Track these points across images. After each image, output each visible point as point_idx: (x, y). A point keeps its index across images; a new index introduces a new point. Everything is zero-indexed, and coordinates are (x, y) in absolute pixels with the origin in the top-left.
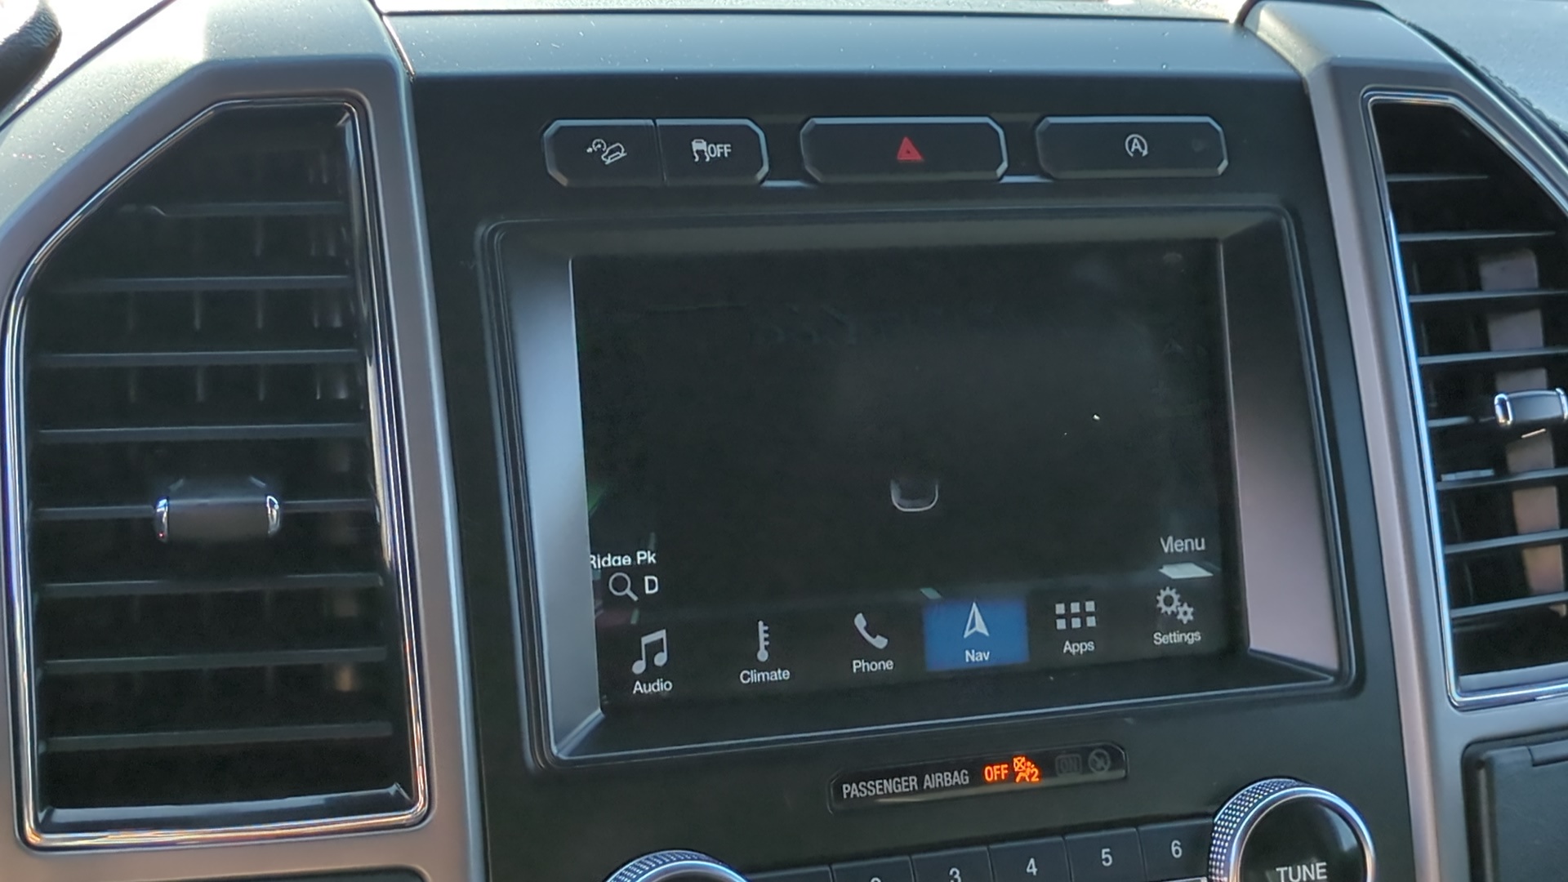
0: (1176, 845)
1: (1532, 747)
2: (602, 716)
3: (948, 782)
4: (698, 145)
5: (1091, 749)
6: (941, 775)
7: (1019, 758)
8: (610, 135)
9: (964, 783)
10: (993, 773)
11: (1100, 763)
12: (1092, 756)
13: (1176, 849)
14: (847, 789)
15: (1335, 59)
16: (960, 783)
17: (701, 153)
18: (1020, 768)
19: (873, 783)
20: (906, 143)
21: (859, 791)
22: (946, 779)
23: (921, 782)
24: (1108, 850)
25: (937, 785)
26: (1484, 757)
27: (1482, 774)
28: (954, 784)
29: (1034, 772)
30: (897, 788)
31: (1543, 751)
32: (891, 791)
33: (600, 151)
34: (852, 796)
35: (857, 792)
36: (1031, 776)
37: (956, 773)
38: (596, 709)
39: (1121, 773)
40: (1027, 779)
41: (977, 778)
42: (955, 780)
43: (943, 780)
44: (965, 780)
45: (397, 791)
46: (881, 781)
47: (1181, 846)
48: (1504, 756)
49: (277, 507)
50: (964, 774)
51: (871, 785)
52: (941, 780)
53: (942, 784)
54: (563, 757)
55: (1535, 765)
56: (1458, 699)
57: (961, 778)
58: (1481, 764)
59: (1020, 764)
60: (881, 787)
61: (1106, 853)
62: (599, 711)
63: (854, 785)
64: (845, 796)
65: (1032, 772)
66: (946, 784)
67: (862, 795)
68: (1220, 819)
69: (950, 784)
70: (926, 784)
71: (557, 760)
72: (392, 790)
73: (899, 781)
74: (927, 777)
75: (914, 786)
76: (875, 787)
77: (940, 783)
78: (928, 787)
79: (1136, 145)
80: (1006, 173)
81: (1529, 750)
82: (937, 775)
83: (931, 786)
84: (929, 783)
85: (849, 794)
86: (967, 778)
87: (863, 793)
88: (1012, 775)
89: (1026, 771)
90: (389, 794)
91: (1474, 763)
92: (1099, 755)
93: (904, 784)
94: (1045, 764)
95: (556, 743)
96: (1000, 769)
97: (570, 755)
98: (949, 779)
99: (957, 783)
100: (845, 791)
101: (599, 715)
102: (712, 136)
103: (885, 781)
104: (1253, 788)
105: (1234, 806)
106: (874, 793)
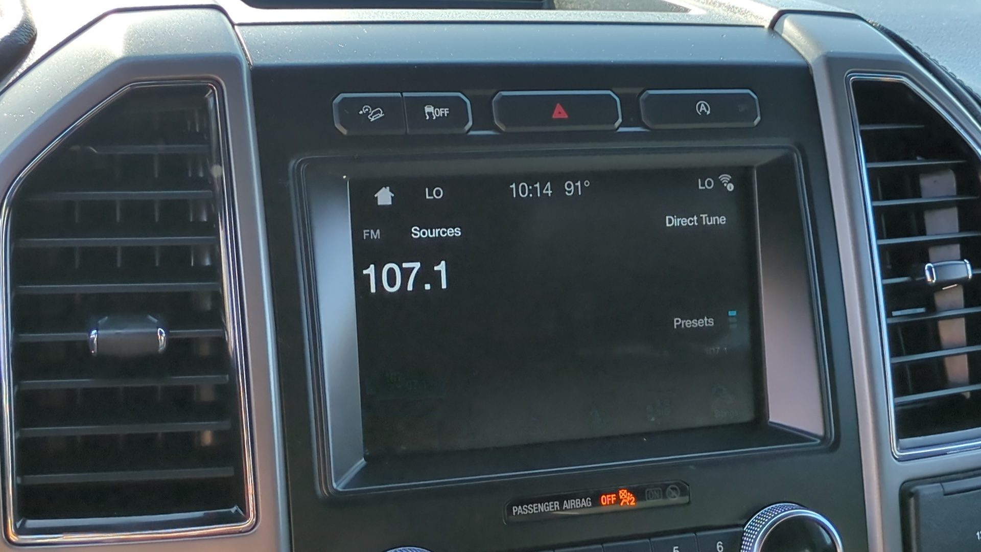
0: (720, 544)
1: (943, 484)
2: (365, 463)
3: (578, 505)
4: (429, 109)
5: (669, 485)
6: (574, 501)
7: (623, 490)
8: (374, 103)
9: (588, 506)
10: (606, 499)
11: (674, 493)
12: (669, 489)
13: (720, 547)
14: (515, 509)
15: (829, 53)
16: (586, 506)
17: (430, 114)
18: (623, 497)
19: (532, 506)
20: (559, 108)
21: (523, 510)
22: (577, 503)
23: (561, 505)
24: (677, 547)
25: (572, 507)
26: (913, 490)
27: (912, 501)
28: (582, 506)
29: (632, 499)
30: (547, 509)
31: (951, 486)
32: (543, 511)
33: (368, 113)
34: (518, 514)
35: (521, 511)
36: (630, 502)
37: (583, 500)
38: (361, 459)
39: (686, 499)
40: (628, 504)
41: (596, 501)
42: (582, 504)
43: (575, 504)
44: (589, 504)
45: (236, 511)
46: (536, 505)
47: (722, 545)
48: (927, 490)
49: (164, 335)
50: (589, 500)
51: (530, 507)
52: (574, 504)
53: (575, 507)
54: (340, 489)
55: (946, 494)
56: (898, 454)
57: (586, 503)
58: (911, 495)
59: (623, 494)
60: (537, 508)
61: (676, 549)
62: (363, 459)
63: (520, 507)
64: (514, 514)
65: (631, 499)
66: (577, 507)
67: (524, 513)
68: (747, 528)
69: (579, 507)
70: (564, 506)
71: (336, 490)
72: (233, 510)
73: (548, 504)
74: (565, 502)
75: (557, 508)
76: (533, 508)
77: (573, 506)
78: (566, 508)
79: (703, 108)
80: (621, 126)
81: (942, 486)
82: (572, 501)
83: (568, 508)
84: (567, 506)
85: (516, 513)
86: (590, 502)
87: (525, 511)
88: (618, 500)
89: (627, 499)
90: (230, 511)
91: (907, 494)
92: (672, 489)
93: (551, 506)
94: (639, 494)
95: (336, 481)
96: (611, 497)
97: (344, 488)
98: (579, 503)
99: (584, 506)
100: (514, 511)
101: (363, 462)
102: (437, 103)
103: (539, 505)
104: (769, 509)
105: (756, 521)
106: (532, 512)
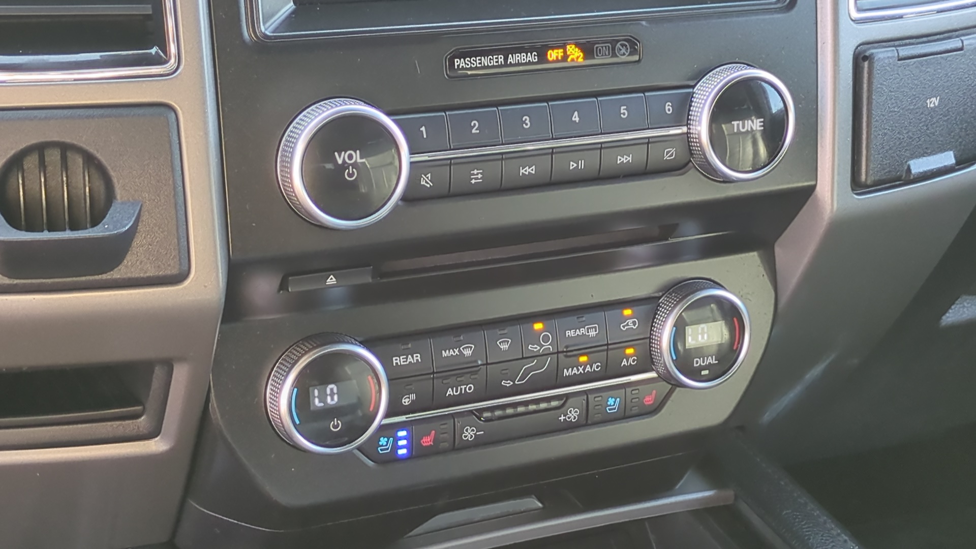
0: (669, 105)
1: (898, 48)
2: (294, 7)
3: (524, 60)
5: (618, 41)
6: (519, 55)
7: (571, 46)
9: (534, 61)
10: (553, 55)
11: (623, 51)
12: (618, 45)
13: (669, 108)
14: (457, 62)
16: (531, 61)
18: (571, 52)
19: (475, 59)
21: (465, 63)
22: (522, 58)
23: (506, 59)
24: (625, 107)
25: (517, 62)
26: (867, 54)
27: (866, 65)
28: (527, 61)
29: (580, 55)
30: (491, 63)
31: (905, 51)
32: (486, 65)
34: (460, 67)
35: (464, 65)
36: (578, 58)
37: (529, 54)
38: (290, 2)
39: (636, 58)
40: (575, 60)
41: (543, 58)
42: (528, 59)
43: (521, 58)
44: (535, 59)
45: (156, 52)
46: (480, 58)
47: (671, 106)
48: (882, 55)
50: (535, 55)
51: (473, 60)
52: (519, 58)
53: (520, 62)
54: (268, 33)
55: (899, 60)
56: (855, 15)
57: (532, 57)
58: (865, 58)
59: (571, 50)
60: (480, 61)
61: (624, 109)
62: (292, 3)
63: (462, 60)
64: (456, 67)
65: (578, 55)
66: (523, 62)
67: (467, 67)
68: (697, 89)
69: (525, 61)
70: (509, 61)
71: (266, 36)
72: (153, 51)
73: (492, 58)
74: (510, 56)
75: (501, 62)
76: (476, 61)
77: (518, 60)
78: (510, 62)
81: (897, 50)
82: (517, 55)
83: (512, 62)
84: (512, 60)
85: (458, 66)
86: (536, 57)
87: (468, 65)
88: (565, 57)
89: (575, 54)
90: (151, 53)
91: (861, 59)
92: (622, 45)
93: (495, 60)
94: (588, 50)
95: (264, 24)
96: (558, 53)
97: (273, 32)
98: (525, 58)
99: (529, 61)
100: (456, 64)
101: (292, 6)
103: (483, 58)
104: (717, 72)
105: (708, 81)
106: (475, 66)
